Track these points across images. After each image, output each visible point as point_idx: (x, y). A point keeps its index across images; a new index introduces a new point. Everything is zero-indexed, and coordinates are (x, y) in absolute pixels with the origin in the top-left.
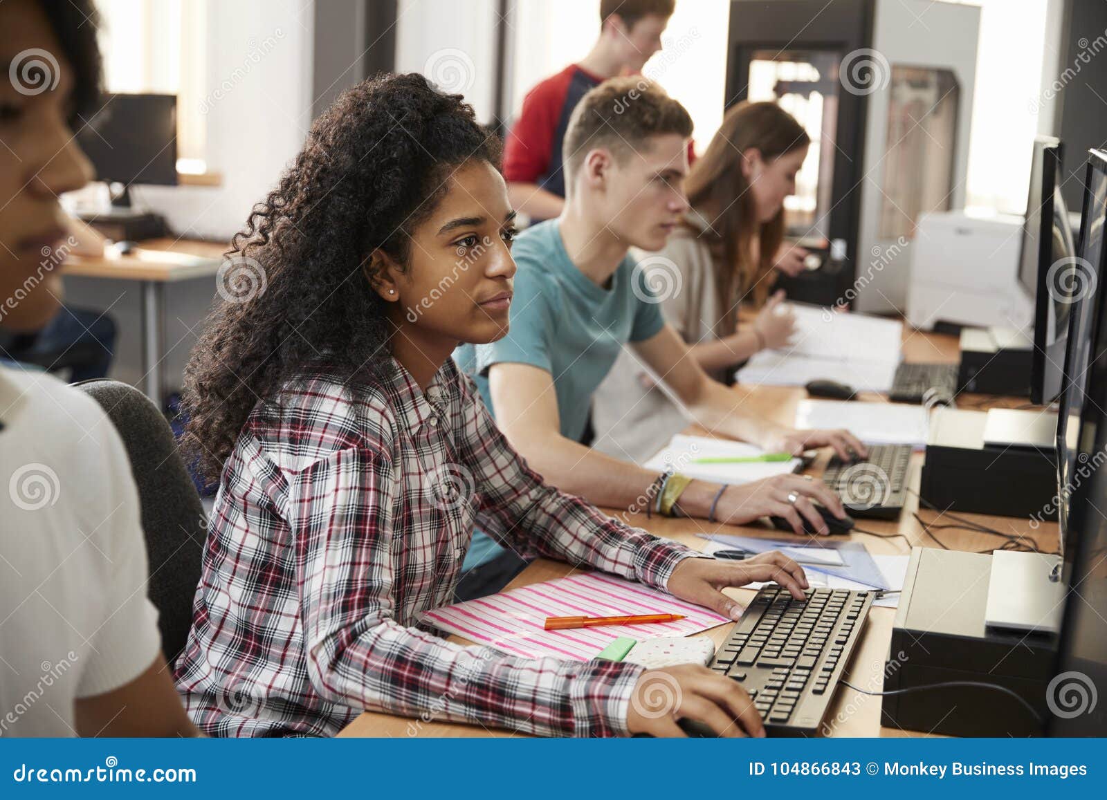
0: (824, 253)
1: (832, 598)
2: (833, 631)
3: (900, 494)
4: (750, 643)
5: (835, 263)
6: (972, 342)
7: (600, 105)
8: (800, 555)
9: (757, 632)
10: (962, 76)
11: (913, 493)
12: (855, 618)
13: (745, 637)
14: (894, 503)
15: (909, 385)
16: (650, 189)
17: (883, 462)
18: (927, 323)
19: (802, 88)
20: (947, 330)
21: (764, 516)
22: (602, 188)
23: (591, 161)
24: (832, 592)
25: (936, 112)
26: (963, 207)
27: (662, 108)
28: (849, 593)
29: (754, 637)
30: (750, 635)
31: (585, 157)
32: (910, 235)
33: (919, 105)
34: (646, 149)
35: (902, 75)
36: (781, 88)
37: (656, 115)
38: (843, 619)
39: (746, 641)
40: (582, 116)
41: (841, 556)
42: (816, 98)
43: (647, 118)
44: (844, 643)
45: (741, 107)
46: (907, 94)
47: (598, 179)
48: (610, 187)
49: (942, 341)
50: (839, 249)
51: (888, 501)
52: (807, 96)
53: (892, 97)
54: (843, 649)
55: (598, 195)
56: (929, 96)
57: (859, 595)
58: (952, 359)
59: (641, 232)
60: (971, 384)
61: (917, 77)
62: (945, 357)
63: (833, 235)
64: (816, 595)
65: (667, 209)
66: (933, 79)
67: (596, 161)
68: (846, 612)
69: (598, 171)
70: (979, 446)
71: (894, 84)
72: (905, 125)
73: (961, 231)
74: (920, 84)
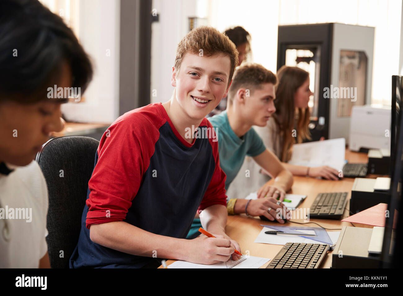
0: (316, 122)
1: (313, 247)
2: (312, 258)
3: (341, 210)
4: (280, 263)
5: (321, 126)
6: (373, 154)
7: (243, 72)
8: (298, 232)
9: (283, 259)
10: (368, 54)
11: (347, 210)
12: (321, 254)
13: (278, 261)
14: (339, 213)
15: (348, 171)
16: (262, 104)
17: (336, 198)
18: (357, 148)
19: (307, 60)
20: (364, 151)
21: (257, 216)
22: (244, 103)
23: (239, 93)
24: (313, 245)
25: (359, 68)
26: (370, 104)
27: (266, 74)
28: (319, 245)
29: (282, 261)
30: (280, 260)
31: (237, 92)
32: (349, 115)
33: (352, 65)
34: (260, 88)
35: (344, 54)
36: (299, 60)
37: (264, 76)
38: (317, 254)
39: (279, 262)
40: (236, 76)
41: (315, 232)
42: (312, 63)
43: (261, 77)
44: (316, 262)
45: (283, 68)
46: (347, 61)
47: (242, 100)
48: (246, 102)
49: (363, 155)
50: (322, 121)
51: (338, 212)
52: (309, 63)
53: (341, 62)
54: (316, 264)
55: (242, 105)
56: (356, 62)
57: (323, 246)
58: (365, 161)
59: (258, 119)
60: (373, 171)
61: (351, 55)
62: (362, 161)
63: (319, 115)
64: (307, 246)
65: (267, 111)
66: (357, 55)
67: (241, 93)
68: (318, 251)
69: (242, 96)
70: (372, 191)
71: (341, 57)
72: (346, 73)
73: (369, 113)
74: (352, 57)
